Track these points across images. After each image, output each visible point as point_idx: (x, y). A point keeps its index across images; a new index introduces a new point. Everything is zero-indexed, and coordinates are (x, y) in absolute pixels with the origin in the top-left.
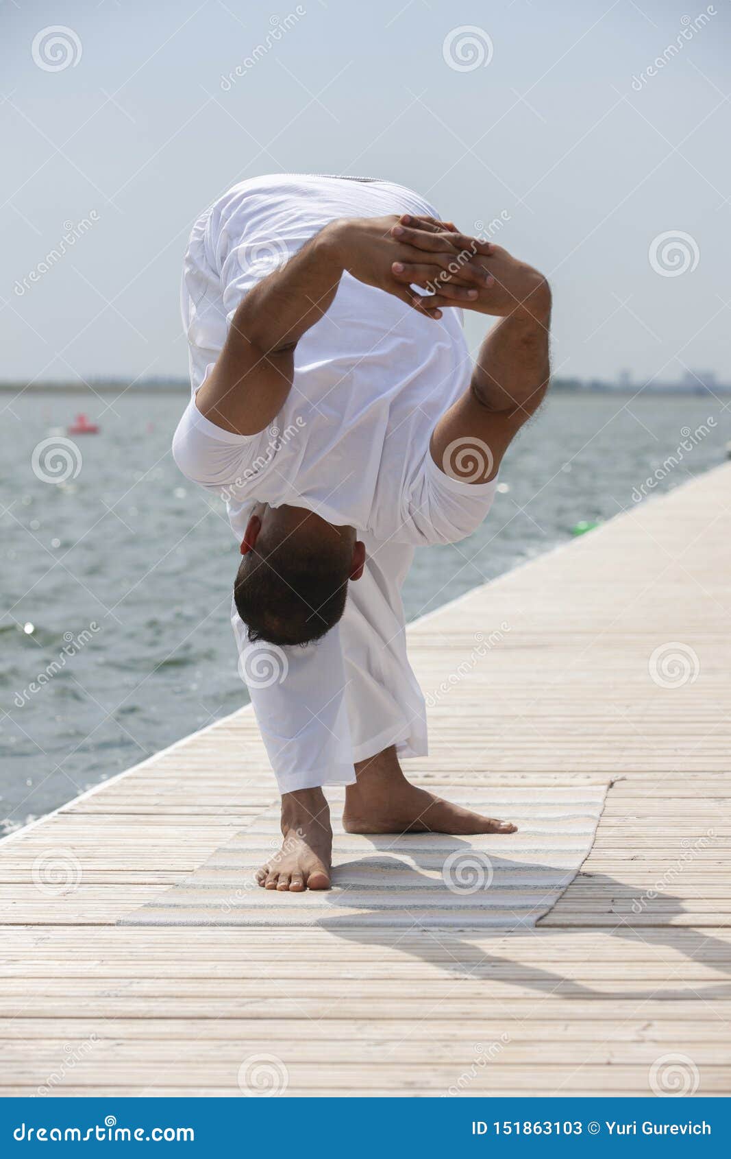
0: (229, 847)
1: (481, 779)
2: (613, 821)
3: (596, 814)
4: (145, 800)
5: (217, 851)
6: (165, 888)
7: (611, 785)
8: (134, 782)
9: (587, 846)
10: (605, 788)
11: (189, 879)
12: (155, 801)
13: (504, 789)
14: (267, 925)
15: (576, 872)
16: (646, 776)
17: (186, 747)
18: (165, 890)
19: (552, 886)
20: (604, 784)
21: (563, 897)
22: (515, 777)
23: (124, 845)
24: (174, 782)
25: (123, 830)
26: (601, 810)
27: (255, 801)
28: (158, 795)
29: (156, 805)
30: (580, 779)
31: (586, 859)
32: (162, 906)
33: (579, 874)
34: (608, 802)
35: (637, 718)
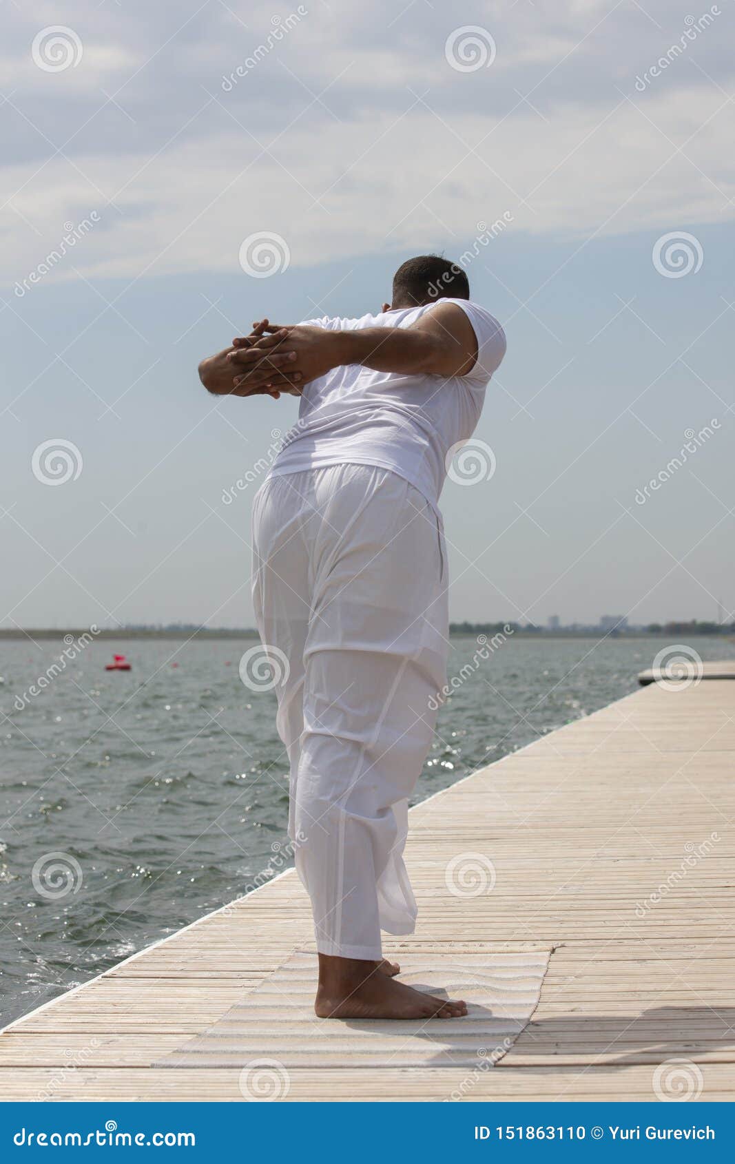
0: (242, 1004)
2: (555, 980)
3: (541, 975)
4: (174, 967)
5: (232, 1007)
6: (189, 1037)
7: (553, 951)
8: (163, 952)
9: (535, 1001)
10: (548, 953)
11: (210, 1031)
12: (181, 967)
13: (466, 955)
15: (527, 1022)
16: (581, 943)
17: (204, 924)
18: (190, 1038)
19: (508, 1034)
20: (547, 950)
21: (517, 1042)
22: (475, 945)
23: (156, 1003)
24: (196, 952)
25: (157, 991)
26: (544, 972)
27: (262, 967)
28: (183, 962)
29: (182, 970)
30: (528, 947)
31: (535, 1011)
32: (188, 1052)
33: (530, 1023)
34: (551, 965)
35: (573, 896)
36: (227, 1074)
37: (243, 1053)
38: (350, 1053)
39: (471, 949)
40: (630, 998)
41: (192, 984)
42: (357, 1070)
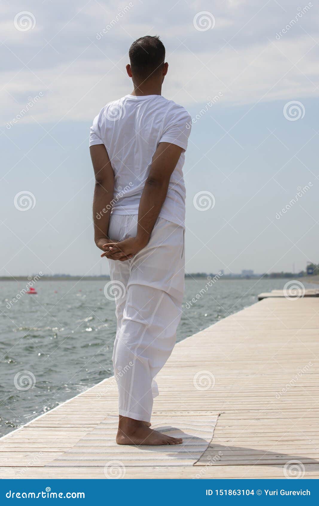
0: (83, 439)
1: (173, 414)
2: (220, 428)
3: (214, 426)
4: (54, 422)
5: (80, 440)
6: (61, 453)
7: (219, 415)
8: (51, 415)
9: (211, 437)
11: (70, 451)
12: (57, 422)
13: (182, 417)
14: (98, 466)
15: (207, 446)
17: (68, 403)
19: (199, 452)
20: (217, 415)
21: (203, 455)
22: (186, 413)
23: (47, 438)
24: (64, 416)
25: (47, 433)
26: (215, 424)
27: (93, 422)
28: (59, 420)
29: (58, 424)
30: (209, 413)
31: (211, 442)
32: (60, 460)
33: (209, 446)
34: (218, 421)
35: (228, 391)
36: (77, 470)
37: (84, 460)
38: (131, 460)
39: (184, 414)
40: (254, 436)
41: (63, 430)
42: (134, 468)
